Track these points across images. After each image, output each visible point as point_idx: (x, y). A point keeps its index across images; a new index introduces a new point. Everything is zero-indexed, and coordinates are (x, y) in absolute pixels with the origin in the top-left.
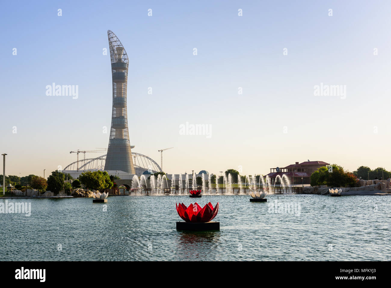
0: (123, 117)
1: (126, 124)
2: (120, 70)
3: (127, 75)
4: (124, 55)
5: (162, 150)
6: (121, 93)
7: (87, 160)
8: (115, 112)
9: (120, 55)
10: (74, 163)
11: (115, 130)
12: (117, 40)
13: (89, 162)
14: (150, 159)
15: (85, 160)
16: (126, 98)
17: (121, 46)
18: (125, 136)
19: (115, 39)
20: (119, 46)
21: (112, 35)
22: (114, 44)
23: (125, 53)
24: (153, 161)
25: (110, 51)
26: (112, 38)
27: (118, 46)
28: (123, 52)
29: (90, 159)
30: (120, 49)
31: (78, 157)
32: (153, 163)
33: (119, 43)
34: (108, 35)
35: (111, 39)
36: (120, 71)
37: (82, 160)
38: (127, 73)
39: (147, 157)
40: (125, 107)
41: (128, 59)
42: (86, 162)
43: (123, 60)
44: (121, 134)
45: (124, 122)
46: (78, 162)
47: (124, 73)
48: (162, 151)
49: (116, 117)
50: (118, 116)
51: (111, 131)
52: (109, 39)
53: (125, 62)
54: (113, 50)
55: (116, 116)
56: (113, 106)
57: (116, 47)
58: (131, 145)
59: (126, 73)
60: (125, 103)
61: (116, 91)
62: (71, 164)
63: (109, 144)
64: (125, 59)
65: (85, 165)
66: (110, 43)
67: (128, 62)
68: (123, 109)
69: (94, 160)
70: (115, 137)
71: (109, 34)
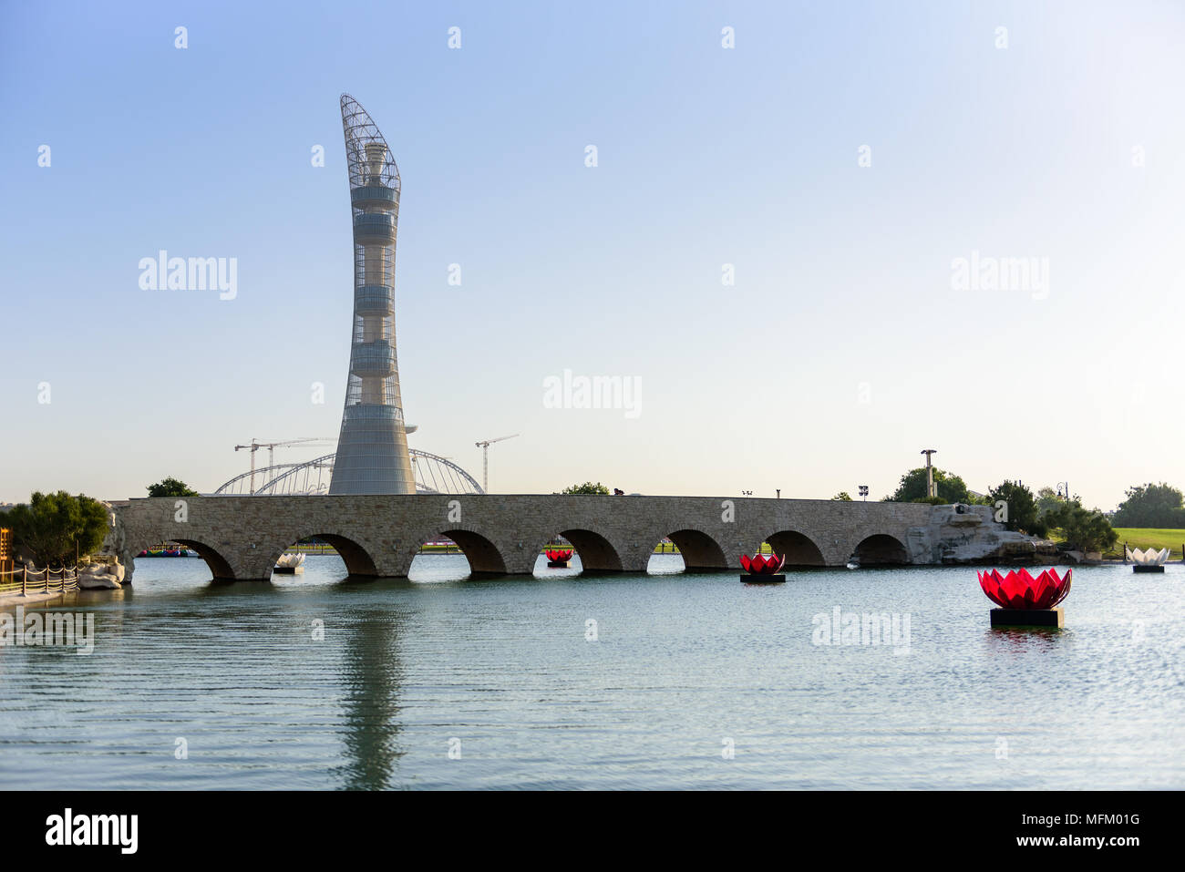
0: (384, 344)
1: (392, 362)
2: (377, 208)
3: (396, 224)
4: (388, 164)
5: (486, 443)
6: (377, 274)
7: (279, 467)
8: (361, 330)
9: (375, 164)
10: (243, 476)
11: (361, 379)
12: (369, 122)
13: (285, 476)
14: (454, 467)
15: (271, 468)
16: (393, 289)
17: (378, 141)
18: (392, 397)
19: (362, 119)
20: (373, 138)
21: (352, 108)
22: (359, 133)
23: (389, 160)
24: (463, 472)
25: (348, 155)
26: (354, 115)
27: (369, 141)
28: (386, 157)
29: (288, 466)
30: (377, 150)
31: (253, 461)
32: (462, 477)
33: (373, 132)
34: (342, 109)
35: (351, 122)
36: (377, 210)
37: (266, 469)
38: (396, 218)
39: (446, 462)
40: (389, 315)
41: (397, 177)
42: (276, 473)
43: (384, 181)
44: (379, 394)
45: (387, 356)
46: (252, 473)
47: (387, 218)
48: (486, 445)
49: (363, 344)
50: (370, 339)
51: (350, 384)
52: (345, 121)
53: (390, 185)
54: (357, 153)
55: (362, 340)
56: (356, 313)
57: (364, 142)
58: (408, 423)
59: (392, 218)
60: (390, 302)
61: (363, 270)
62: (234, 480)
63: (343, 421)
64: (390, 178)
65: (273, 482)
66: (348, 131)
67: (398, 186)
68: (384, 319)
69: (297, 467)
70: (359, 401)
71: (344, 106)
